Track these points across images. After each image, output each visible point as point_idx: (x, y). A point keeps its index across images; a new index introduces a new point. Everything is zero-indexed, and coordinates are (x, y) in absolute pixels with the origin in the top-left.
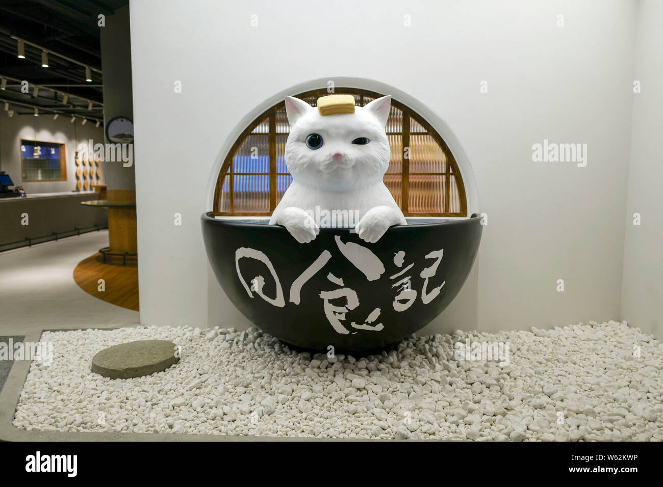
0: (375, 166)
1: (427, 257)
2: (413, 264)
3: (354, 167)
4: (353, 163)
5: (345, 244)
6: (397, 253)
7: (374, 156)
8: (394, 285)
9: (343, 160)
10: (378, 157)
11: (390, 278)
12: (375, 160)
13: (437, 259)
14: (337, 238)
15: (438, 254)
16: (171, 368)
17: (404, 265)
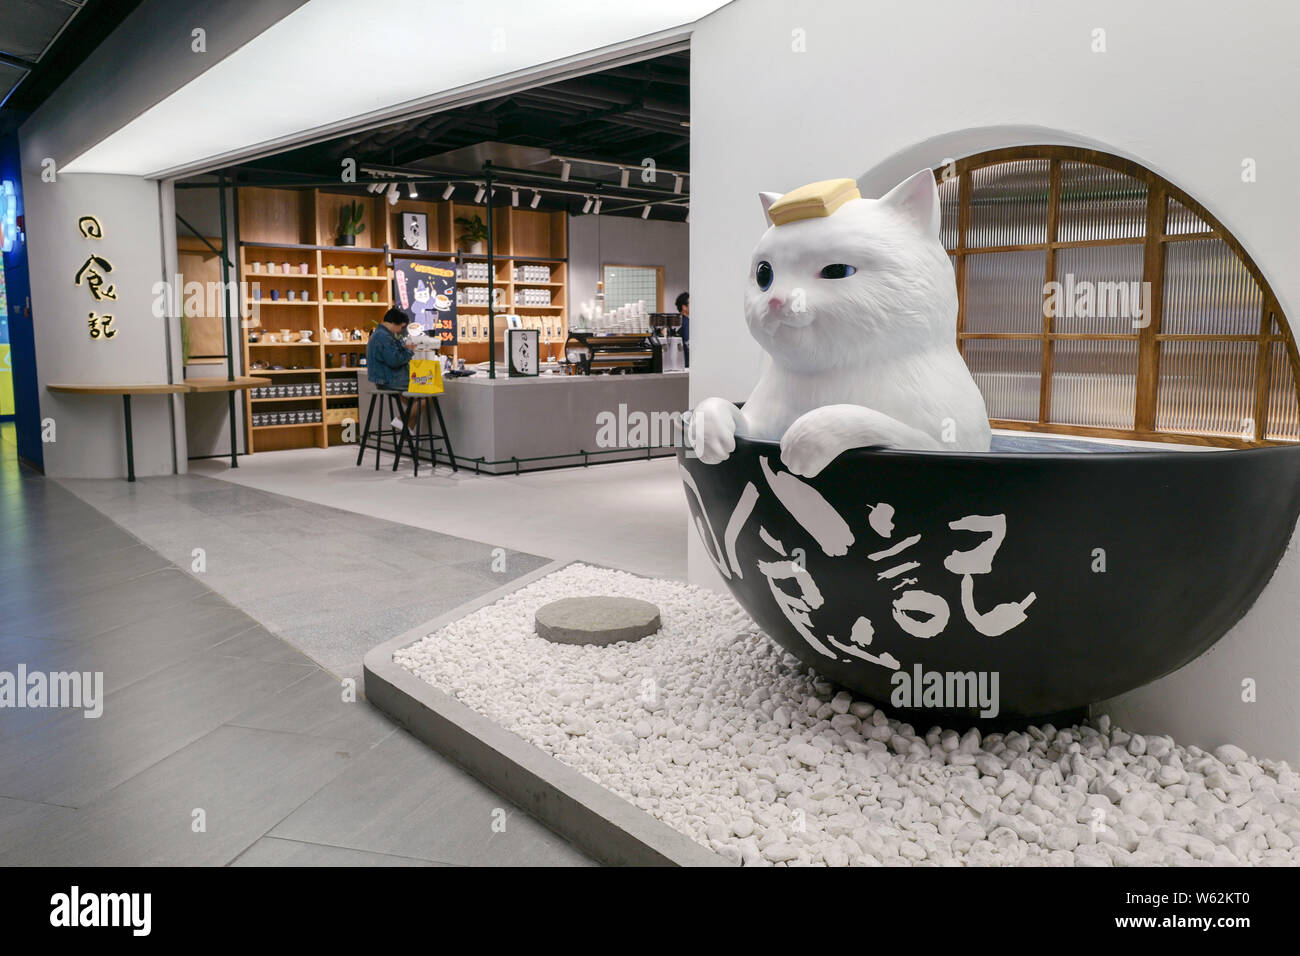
0: (864, 322)
1: (954, 525)
2: (919, 537)
3: (815, 324)
4: (811, 318)
5: (776, 474)
6: (875, 507)
7: (857, 299)
8: (882, 575)
9: (785, 310)
10: (869, 303)
11: (870, 557)
12: (860, 310)
13: (988, 535)
14: (764, 461)
15: (996, 525)
16: (617, 645)
17: (898, 536)
